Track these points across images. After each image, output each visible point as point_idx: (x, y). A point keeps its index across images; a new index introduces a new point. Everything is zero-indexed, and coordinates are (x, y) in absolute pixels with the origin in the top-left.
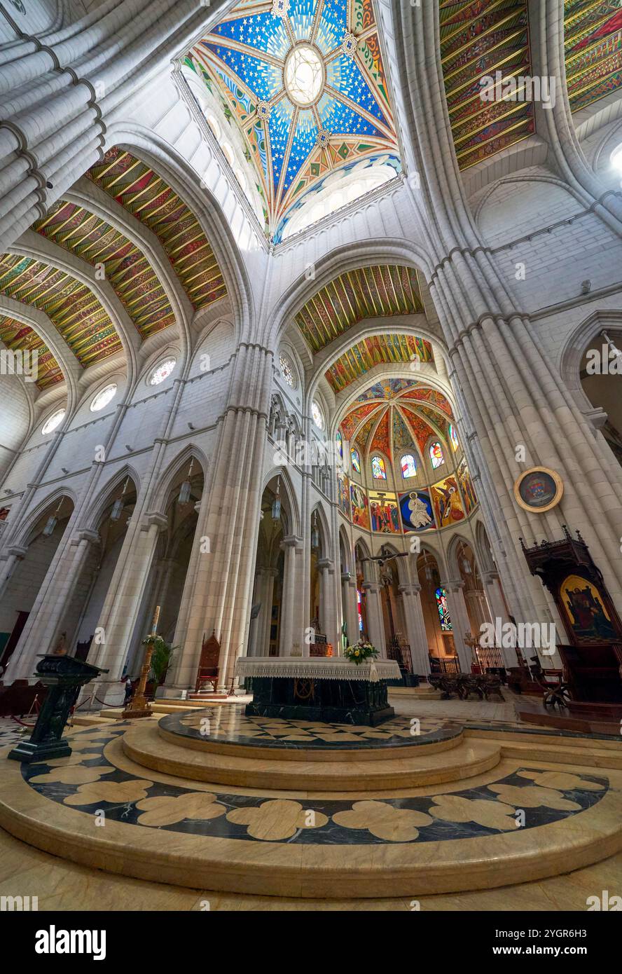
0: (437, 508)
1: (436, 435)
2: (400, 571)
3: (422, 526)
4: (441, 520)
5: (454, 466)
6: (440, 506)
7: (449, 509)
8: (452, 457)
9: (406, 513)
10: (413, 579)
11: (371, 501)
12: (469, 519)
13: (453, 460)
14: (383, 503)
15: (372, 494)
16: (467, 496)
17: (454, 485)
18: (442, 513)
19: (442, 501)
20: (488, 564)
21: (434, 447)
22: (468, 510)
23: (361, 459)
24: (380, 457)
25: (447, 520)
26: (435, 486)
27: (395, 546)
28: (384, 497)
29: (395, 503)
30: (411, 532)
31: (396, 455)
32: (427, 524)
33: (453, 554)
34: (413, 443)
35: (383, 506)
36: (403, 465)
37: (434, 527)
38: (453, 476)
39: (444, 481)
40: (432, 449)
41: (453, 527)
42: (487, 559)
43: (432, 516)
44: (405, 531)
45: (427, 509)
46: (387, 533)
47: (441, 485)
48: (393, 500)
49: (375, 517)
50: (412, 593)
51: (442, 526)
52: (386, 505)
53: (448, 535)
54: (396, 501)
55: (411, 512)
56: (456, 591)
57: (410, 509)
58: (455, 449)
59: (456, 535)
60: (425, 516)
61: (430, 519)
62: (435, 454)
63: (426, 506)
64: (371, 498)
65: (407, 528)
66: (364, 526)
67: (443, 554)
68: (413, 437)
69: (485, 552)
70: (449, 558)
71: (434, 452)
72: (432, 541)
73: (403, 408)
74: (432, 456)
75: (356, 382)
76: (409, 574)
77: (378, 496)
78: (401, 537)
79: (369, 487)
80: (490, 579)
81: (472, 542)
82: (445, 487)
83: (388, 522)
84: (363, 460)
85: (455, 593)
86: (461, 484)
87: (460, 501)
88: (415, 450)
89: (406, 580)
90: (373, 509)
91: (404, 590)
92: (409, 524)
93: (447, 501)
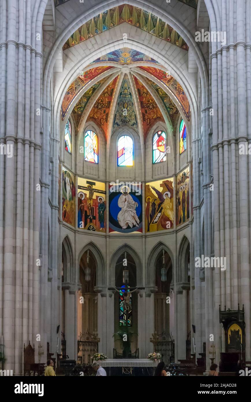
0: (147, 209)
1: (163, 121)
2: (99, 273)
3: (129, 227)
4: (149, 224)
5: (175, 169)
6: (151, 209)
7: (159, 215)
8: (175, 158)
9: (115, 209)
10: (110, 282)
11: (79, 190)
12: (177, 232)
13: (176, 161)
14: (91, 194)
15: (82, 182)
16: (180, 207)
17: (170, 190)
18: (152, 217)
19: (154, 204)
20: (183, 276)
21: (159, 136)
22: (179, 221)
23: (73, 134)
24: (94, 131)
25: (155, 226)
26: (151, 184)
27: (98, 246)
28: (94, 187)
29: (103, 196)
30: (116, 232)
31: (113, 133)
32: (134, 226)
33: (153, 261)
34: (136, 123)
35: (91, 198)
36: (120, 148)
37: (140, 230)
38: (172, 179)
39: (161, 182)
40: (156, 138)
41: (160, 235)
42: (183, 273)
43: (140, 218)
44: (111, 230)
45: (137, 209)
46: (91, 231)
47: (157, 185)
48: (102, 192)
49: (81, 210)
50: (108, 295)
51: (148, 230)
52: (94, 197)
53: (152, 242)
54: (105, 193)
55: (120, 209)
56: (149, 296)
57: (120, 205)
58: (182, 150)
59: (160, 244)
60: (134, 217)
61: (138, 221)
62: (158, 146)
63: (136, 205)
64: (80, 187)
65: (113, 227)
66: (70, 223)
67: (144, 261)
68: (138, 117)
69: (183, 265)
70: (149, 264)
71: (158, 141)
72: (136, 244)
73: (136, 79)
74: (155, 147)
75: (92, 40)
76: (108, 277)
77: (86, 185)
78: (106, 237)
79: (78, 172)
80: (181, 289)
81: (174, 255)
82: (161, 189)
83: (94, 218)
84: (75, 135)
85: (148, 298)
86: (177, 192)
87: (172, 209)
88: (137, 133)
89: (104, 282)
90: (80, 201)
91: (100, 291)
92: (115, 223)
93: (160, 205)
